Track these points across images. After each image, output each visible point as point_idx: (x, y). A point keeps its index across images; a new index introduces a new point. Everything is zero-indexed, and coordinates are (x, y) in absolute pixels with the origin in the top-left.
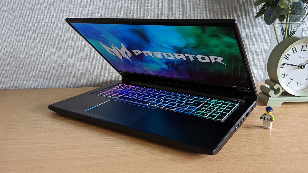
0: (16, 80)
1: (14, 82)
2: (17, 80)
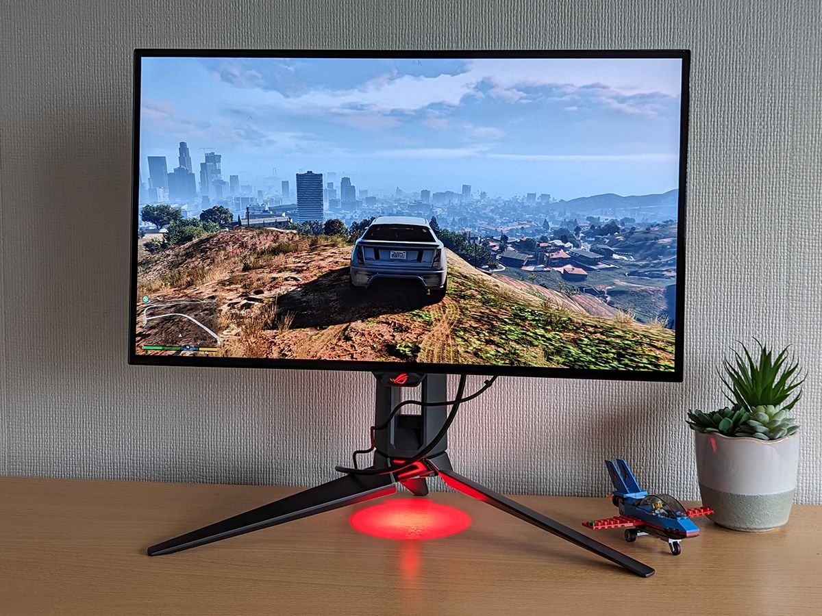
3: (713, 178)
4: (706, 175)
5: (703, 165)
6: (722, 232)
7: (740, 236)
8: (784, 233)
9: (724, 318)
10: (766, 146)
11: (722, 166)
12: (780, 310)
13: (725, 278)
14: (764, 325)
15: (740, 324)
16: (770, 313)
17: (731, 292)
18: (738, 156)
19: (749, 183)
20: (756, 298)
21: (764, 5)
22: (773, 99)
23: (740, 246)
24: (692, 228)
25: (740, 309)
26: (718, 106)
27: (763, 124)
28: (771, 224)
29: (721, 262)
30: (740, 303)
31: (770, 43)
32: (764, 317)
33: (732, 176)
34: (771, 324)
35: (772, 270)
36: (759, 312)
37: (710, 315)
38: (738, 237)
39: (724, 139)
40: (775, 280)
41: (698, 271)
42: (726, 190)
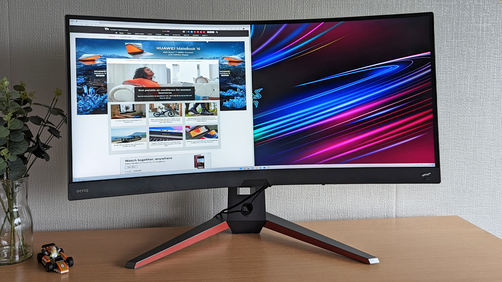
0: (113, 214)
1: (111, 216)
2: (115, 213)
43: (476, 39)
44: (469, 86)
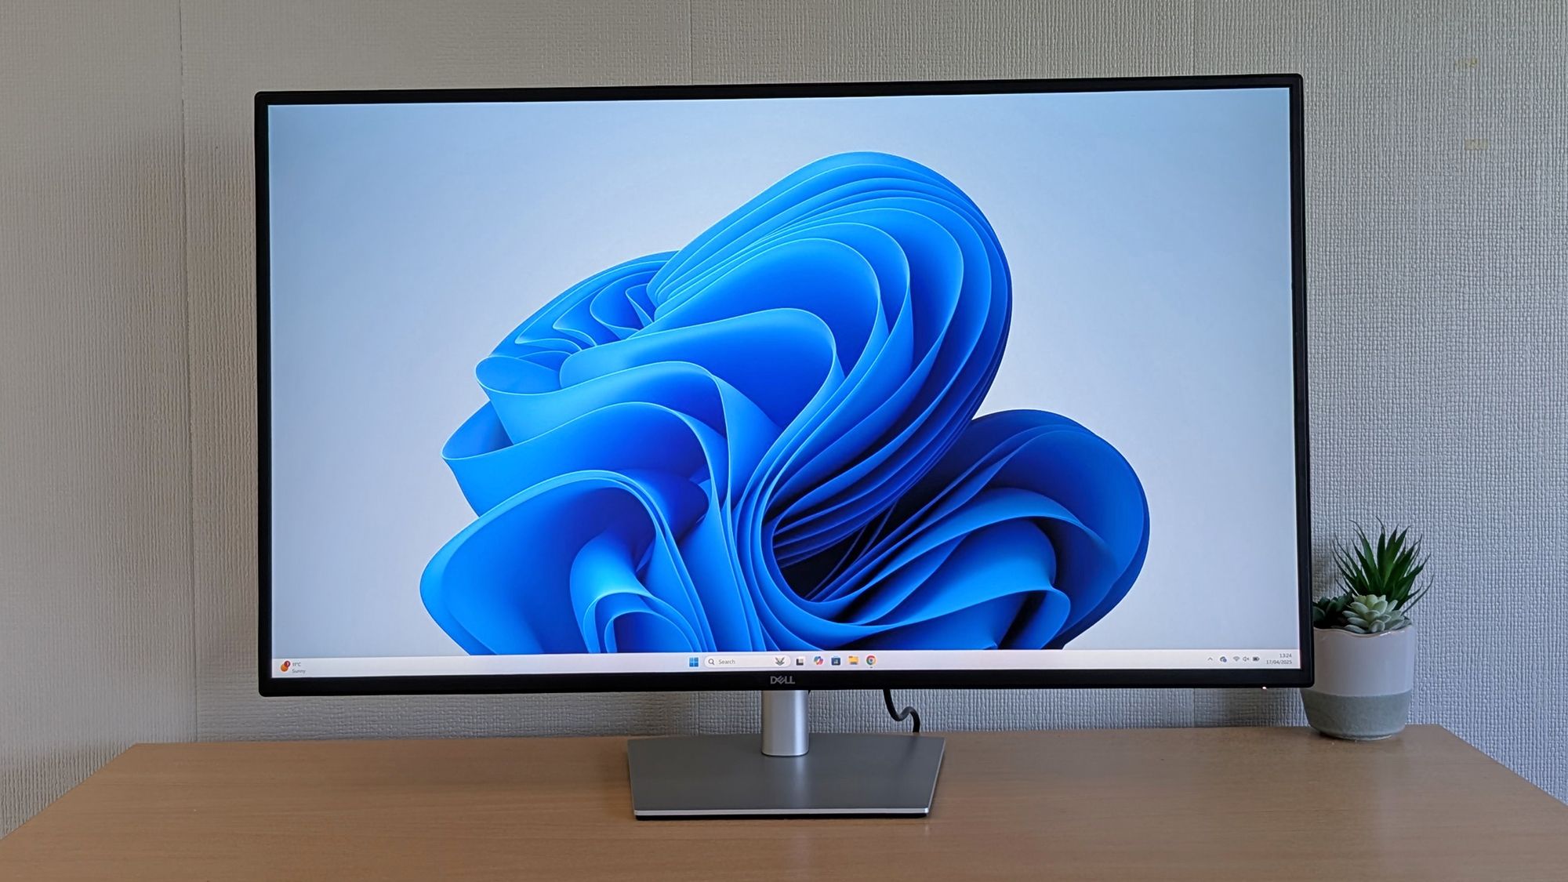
3: (1357, 331)
4: (1349, 328)
5: (1346, 316)
6: (1369, 397)
7: (1391, 401)
8: (1442, 397)
9: (1373, 501)
10: (1420, 292)
11: (1368, 317)
12: (1439, 489)
13: (1373, 452)
14: (1421, 507)
15: (1393, 508)
16: (1427, 492)
17: (1381, 469)
18: (1387, 304)
19: (1400, 336)
20: (1411, 476)
21: (1413, 126)
22: (1426, 236)
23: (1390, 414)
24: (1334, 392)
25: (1392, 489)
26: (1362, 245)
27: (1415, 266)
28: (1427, 386)
29: (1369, 432)
30: (1393, 481)
31: (1421, 171)
32: (1421, 498)
33: (1380, 330)
34: (1429, 507)
35: (1429, 442)
36: (1415, 492)
37: (1357, 497)
38: (1388, 403)
39: (1369, 285)
40: (1433, 454)
41: (1342, 443)
42: (1373, 345)
43: (1407, 243)
44: (1391, 371)
